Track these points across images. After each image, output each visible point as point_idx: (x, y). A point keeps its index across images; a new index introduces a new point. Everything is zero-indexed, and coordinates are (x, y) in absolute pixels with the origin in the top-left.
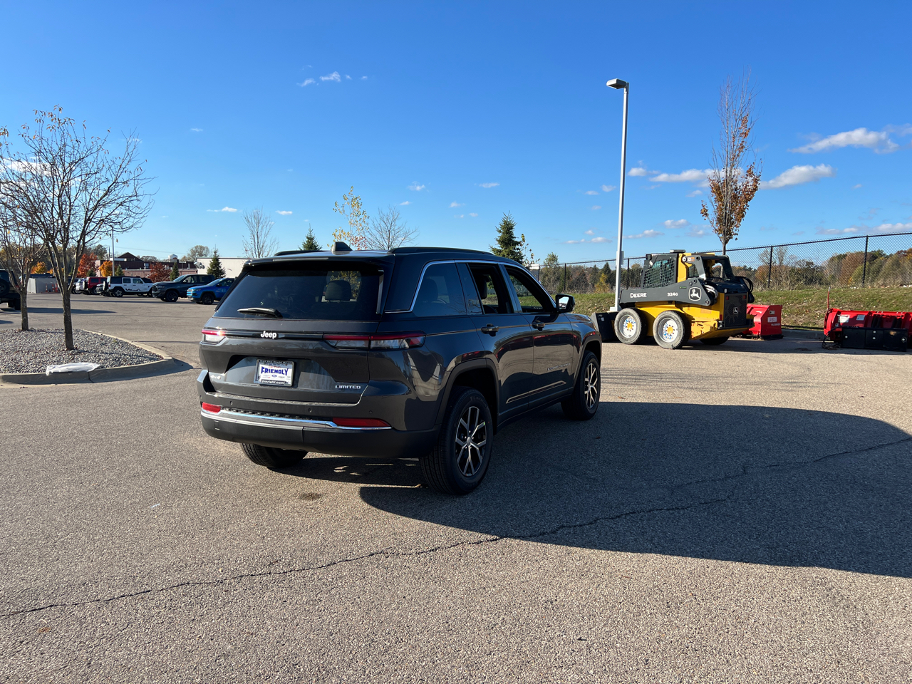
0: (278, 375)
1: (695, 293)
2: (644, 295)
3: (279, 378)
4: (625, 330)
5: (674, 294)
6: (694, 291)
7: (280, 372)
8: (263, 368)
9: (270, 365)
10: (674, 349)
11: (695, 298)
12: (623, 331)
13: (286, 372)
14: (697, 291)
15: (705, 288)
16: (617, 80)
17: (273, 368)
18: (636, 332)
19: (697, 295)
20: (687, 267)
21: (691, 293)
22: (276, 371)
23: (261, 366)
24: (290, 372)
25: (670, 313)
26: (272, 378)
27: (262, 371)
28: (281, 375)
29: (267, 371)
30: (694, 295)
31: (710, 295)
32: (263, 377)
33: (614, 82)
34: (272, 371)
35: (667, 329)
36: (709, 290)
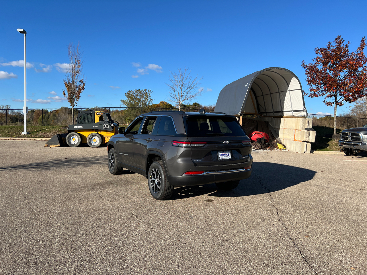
0: (226, 156)
1: (106, 126)
2: (82, 127)
3: (226, 157)
4: (71, 141)
5: (96, 127)
6: (105, 126)
7: (226, 155)
8: (220, 154)
9: (222, 153)
10: (98, 147)
11: (106, 128)
12: (70, 142)
13: (228, 154)
14: (107, 126)
15: (110, 124)
16: (23, 30)
17: (224, 154)
18: (78, 142)
19: (107, 127)
20: (99, 116)
21: (104, 126)
22: (225, 155)
23: (219, 153)
24: (230, 154)
25: (95, 134)
26: (224, 157)
27: (220, 155)
28: (227, 156)
29: (222, 155)
30: (105, 127)
31: (112, 127)
32: (221, 157)
33: (22, 30)
34: (223, 155)
35: (93, 140)
36: (111, 125)
